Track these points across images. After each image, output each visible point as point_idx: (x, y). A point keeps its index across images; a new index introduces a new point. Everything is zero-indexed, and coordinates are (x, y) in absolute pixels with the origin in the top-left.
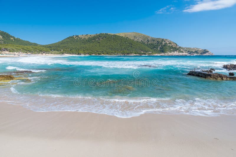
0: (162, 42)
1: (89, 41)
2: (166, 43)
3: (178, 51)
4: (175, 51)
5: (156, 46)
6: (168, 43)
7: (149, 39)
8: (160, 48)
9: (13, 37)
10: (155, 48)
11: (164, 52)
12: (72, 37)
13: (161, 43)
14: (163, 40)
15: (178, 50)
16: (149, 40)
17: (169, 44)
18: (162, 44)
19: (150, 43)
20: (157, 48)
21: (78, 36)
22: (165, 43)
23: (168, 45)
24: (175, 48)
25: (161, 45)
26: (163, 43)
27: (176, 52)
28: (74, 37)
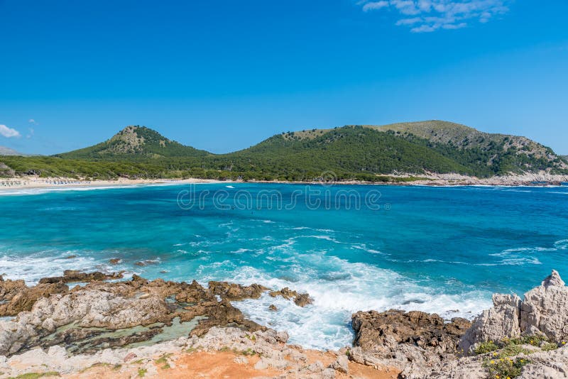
0: (503, 144)
1: (308, 145)
2: (514, 148)
3: (549, 169)
4: (540, 169)
5: (482, 157)
6: (522, 146)
7: (469, 137)
8: (493, 160)
9: (166, 139)
10: (479, 162)
11: (498, 173)
12: (279, 137)
13: (500, 148)
14: (506, 139)
15: (549, 166)
16: (470, 141)
17: (524, 149)
18: (502, 149)
19: (470, 146)
20: (485, 161)
21: (293, 133)
22: (509, 146)
23: (520, 152)
24: (541, 161)
25: (498, 154)
26: (506, 147)
27: (541, 172)
28: (284, 136)
